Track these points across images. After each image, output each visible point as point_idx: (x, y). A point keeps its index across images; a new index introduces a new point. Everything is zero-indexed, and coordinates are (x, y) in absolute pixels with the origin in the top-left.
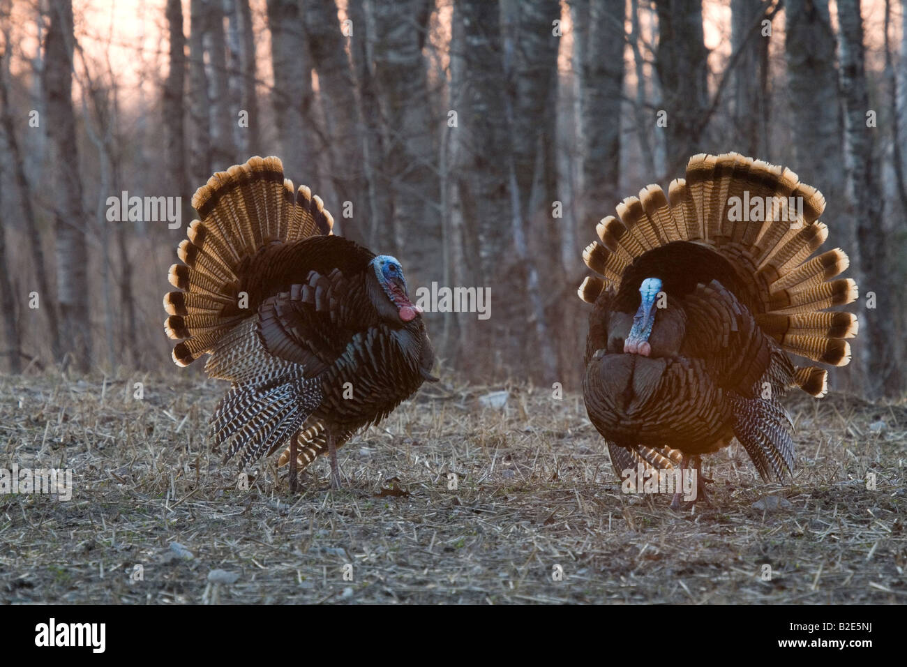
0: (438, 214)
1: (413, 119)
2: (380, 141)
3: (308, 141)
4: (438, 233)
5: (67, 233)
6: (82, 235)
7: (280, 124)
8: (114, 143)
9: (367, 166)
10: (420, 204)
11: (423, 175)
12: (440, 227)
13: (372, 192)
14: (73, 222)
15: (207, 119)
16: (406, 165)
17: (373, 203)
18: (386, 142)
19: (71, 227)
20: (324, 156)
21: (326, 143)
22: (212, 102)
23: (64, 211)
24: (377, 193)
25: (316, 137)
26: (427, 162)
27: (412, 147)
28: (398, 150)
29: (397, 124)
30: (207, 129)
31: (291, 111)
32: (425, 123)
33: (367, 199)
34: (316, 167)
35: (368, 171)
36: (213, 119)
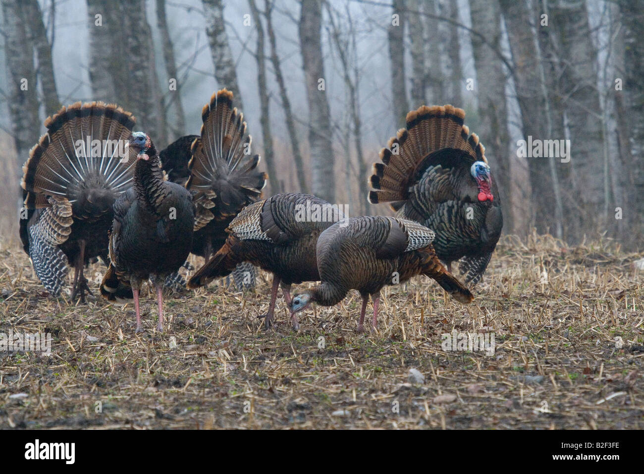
0: (600, 122)
1: (579, 50)
2: (553, 69)
3: (498, 70)
4: (600, 136)
5: (319, 142)
6: (330, 143)
7: (476, 57)
8: (352, 74)
9: (543, 87)
10: (584, 115)
11: (587, 93)
12: (600, 133)
13: (547, 107)
14: (323, 134)
15: (422, 54)
16: (574, 86)
17: (548, 115)
18: (557, 68)
19: (321, 137)
20: (511, 81)
21: (512, 71)
22: (425, 41)
23: (315, 125)
24: (551, 108)
25: (504, 67)
26: (590, 82)
27: (578, 72)
28: (567, 74)
29: (566, 54)
30: (422, 62)
31: (485, 46)
32: (587, 54)
33: (544, 112)
34: (504, 88)
35: (544, 91)
36: (426, 54)
